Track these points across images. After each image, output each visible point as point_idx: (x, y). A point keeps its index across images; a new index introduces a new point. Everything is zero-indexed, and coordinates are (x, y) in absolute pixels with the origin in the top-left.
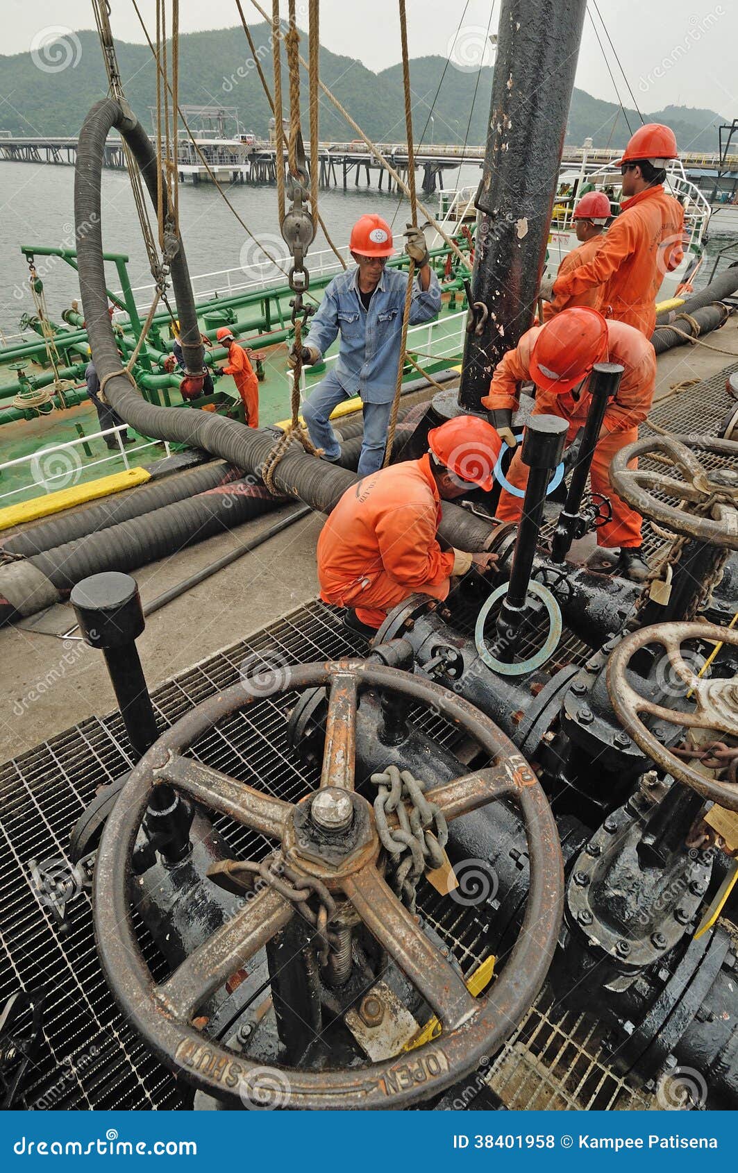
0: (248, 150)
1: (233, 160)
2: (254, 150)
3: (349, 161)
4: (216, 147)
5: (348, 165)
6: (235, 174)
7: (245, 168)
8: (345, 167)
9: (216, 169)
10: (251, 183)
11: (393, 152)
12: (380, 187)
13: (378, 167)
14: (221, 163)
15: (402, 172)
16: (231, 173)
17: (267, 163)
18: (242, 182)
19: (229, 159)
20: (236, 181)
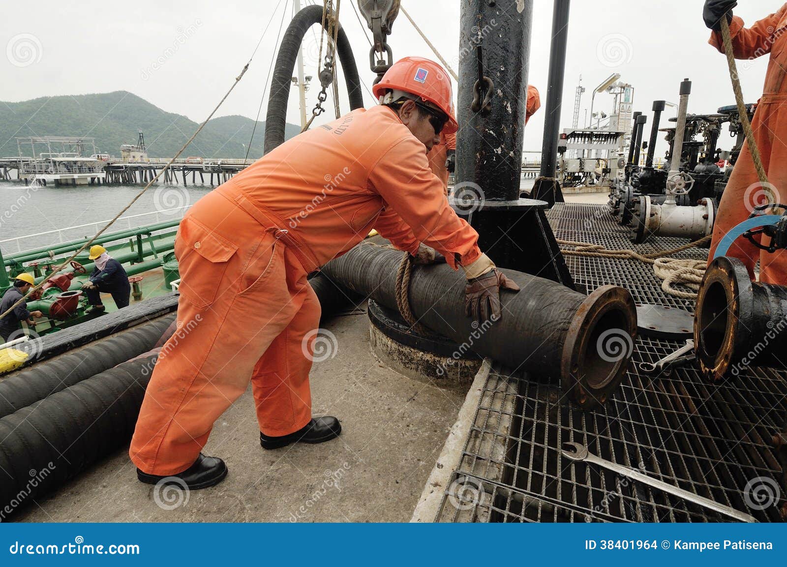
0: (104, 164)
1: (91, 170)
2: (109, 164)
3: (185, 169)
4: (75, 162)
5: (186, 172)
6: (93, 179)
7: (102, 175)
8: (184, 173)
9: (76, 176)
10: (106, 184)
11: (219, 163)
12: (212, 183)
13: (209, 172)
14: (80, 172)
15: (227, 175)
16: (89, 179)
17: (120, 172)
18: (99, 184)
19: (87, 170)
20: (93, 184)
